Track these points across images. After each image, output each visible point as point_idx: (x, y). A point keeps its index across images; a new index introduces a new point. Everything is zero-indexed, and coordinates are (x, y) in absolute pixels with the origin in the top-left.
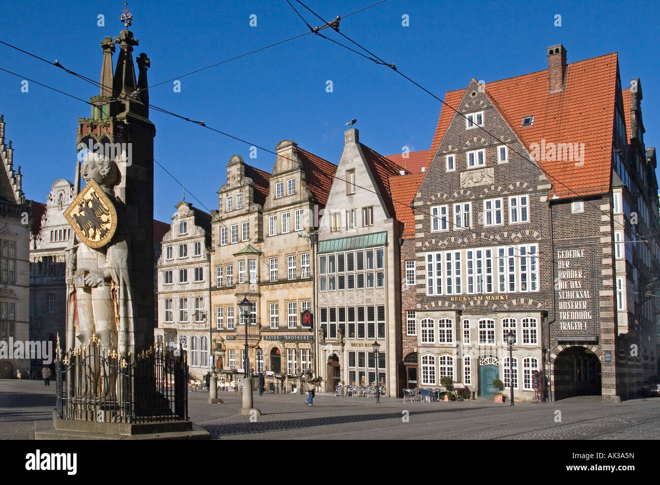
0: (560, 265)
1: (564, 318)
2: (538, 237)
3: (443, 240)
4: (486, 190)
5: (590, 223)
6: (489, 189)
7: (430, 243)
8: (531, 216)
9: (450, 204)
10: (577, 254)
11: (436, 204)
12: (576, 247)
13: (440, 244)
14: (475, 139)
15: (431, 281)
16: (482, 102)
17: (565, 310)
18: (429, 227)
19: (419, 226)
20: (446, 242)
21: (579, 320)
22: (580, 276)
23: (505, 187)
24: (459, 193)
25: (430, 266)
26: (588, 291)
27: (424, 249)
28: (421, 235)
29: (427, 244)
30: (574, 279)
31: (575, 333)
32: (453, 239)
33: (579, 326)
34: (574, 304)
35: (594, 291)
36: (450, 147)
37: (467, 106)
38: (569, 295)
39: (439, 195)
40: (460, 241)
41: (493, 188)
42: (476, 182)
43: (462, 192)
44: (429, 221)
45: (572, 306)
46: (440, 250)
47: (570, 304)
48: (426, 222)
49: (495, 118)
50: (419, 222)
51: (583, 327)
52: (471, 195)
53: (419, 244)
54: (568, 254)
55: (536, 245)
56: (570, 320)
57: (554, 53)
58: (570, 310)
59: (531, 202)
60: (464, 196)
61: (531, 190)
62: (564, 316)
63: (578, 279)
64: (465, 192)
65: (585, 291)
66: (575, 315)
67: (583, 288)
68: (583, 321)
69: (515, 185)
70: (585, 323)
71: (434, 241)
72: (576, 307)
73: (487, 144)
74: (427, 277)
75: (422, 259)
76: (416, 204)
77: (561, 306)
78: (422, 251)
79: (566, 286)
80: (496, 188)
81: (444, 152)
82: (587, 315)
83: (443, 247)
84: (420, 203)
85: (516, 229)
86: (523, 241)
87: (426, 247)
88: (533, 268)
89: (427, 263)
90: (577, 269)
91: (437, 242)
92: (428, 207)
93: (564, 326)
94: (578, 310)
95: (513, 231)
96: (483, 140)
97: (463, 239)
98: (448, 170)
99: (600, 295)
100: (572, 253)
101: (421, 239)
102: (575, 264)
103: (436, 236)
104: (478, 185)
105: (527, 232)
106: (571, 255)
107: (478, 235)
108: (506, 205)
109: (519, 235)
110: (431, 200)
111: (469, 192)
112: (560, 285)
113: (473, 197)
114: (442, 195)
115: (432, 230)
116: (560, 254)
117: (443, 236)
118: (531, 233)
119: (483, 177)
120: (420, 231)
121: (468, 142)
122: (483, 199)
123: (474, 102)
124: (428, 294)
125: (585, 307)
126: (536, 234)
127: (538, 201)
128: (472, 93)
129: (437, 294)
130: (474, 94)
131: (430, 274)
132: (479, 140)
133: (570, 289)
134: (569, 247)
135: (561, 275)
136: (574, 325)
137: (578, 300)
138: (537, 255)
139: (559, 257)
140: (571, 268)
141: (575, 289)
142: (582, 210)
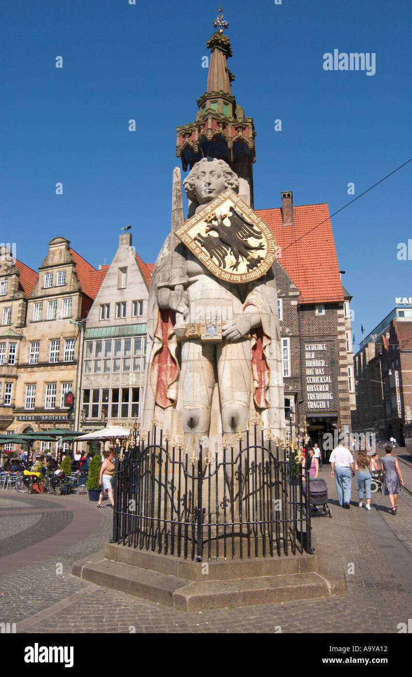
0: (308, 356)
1: (311, 398)
2: (289, 332)
5: (330, 323)
8: (284, 316)
10: (320, 347)
12: (320, 342)
17: (312, 392)
21: (323, 400)
22: (323, 365)
26: (329, 377)
30: (318, 367)
31: (319, 411)
33: (323, 405)
34: (319, 387)
35: (334, 376)
38: (315, 380)
45: (317, 388)
47: (316, 387)
51: (326, 406)
54: (314, 347)
55: (288, 339)
56: (316, 400)
57: (287, 196)
58: (316, 392)
59: (284, 305)
61: (284, 295)
62: (311, 396)
63: (321, 367)
65: (327, 377)
66: (319, 396)
67: (325, 375)
68: (326, 400)
70: (328, 402)
72: (321, 390)
77: (309, 388)
79: (312, 372)
82: (329, 396)
90: (321, 358)
93: (311, 405)
94: (322, 392)
99: (339, 380)
100: (317, 346)
102: (319, 355)
106: (316, 348)
112: (309, 372)
116: (307, 347)
118: (284, 330)
125: (327, 389)
126: (288, 330)
127: (289, 304)
133: (315, 375)
134: (314, 342)
135: (308, 364)
136: (319, 404)
137: (322, 384)
138: (288, 347)
139: (306, 349)
140: (317, 358)
141: (319, 375)
142: (323, 314)
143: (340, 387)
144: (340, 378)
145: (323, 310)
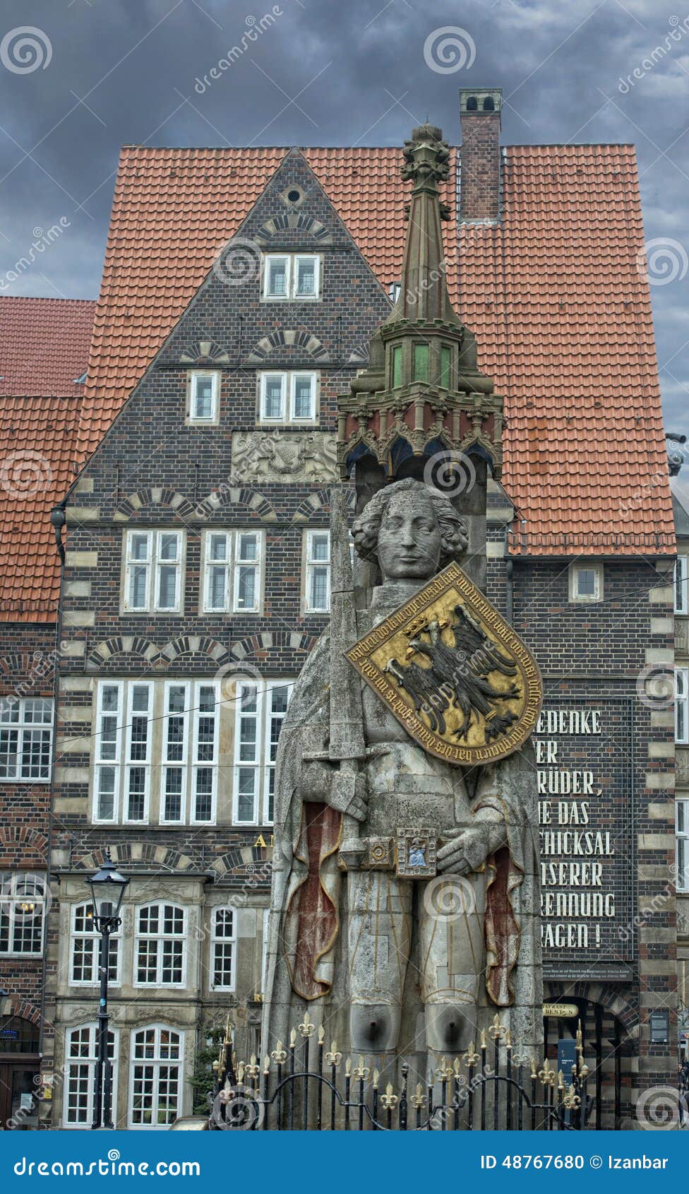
3: (161, 642)
4: (315, 501)
6: (325, 498)
7: (116, 647)
9: (195, 529)
10: (582, 722)
11: (145, 524)
12: (579, 703)
13: (150, 652)
14: (290, 336)
15: (107, 777)
16: (317, 226)
18: (116, 594)
19: (80, 589)
20: (170, 651)
21: (580, 919)
22: (588, 788)
24: (224, 498)
25: (109, 724)
26: (608, 834)
27: (91, 665)
28: (87, 619)
29: (103, 650)
30: (568, 797)
31: (567, 957)
32: (194, 644)
33: (579, 937)
34: (566, 870)
35: (623, 832)
36: (205, 347)
37: (270, 227)
38: (555, 842)
39: (157, 494)
40: (219, 651)
42: (284, 472)
43: (235, 495)
44: (117, 575)
45: (562, 875)
46: (150, 675)
47: (556, 869)
48: (106, 577)
49: (357, 281)
50: (82, 574)
51: (592, 940)
52: (263, 509)
53: (74, 649)
54: (556, 721)
56: (555, 919)
58: (556, 887)
60: (241, 509)
63: (579, 797)
64: (247, 497)
65: (599, 835)
66: (567, 904)
67: (593, 826)
68: (590, 921)
70: (598, 926)
71: (128, 644)
72: (574, 879)
73: (325, 358)
74: (97, 762)
75: (84, 699)
76: (71, 513)
78: (84, 674)
79: (546, 814)
81: (184, 359)
82: (603, 905)
83: (160, 667)
84: (91, 514)
87: (98, 659)
89: (99, 713)
90: (579, 764)
91: (139, 648)
92: (117, 529)
94: (578, 889)
96: (315, 342)
97: (229, 645)
98: (192, 420)
99: (641, 846)
100: (566, 718)
101: (85, 634)
102: (574, 751)
103: (138, 624)
104: (288, 479)
106: (562, 724)
107: (281, 639)
110: (127, 509)
111: (257, 500)
113: (272, 516)
114: (167, 497)
115: (127, 605)
117: (163, 628)
119: (306, 457)
120: (81, 605)
121: (266, 340)
122: (302, 526)
123: (293, 221)
124: (96, 820)
125: (596, 880)
128: (287, 192)
129: (126, 821)
130: (294, 196)
131: (108, 751)
132: (302, 340)
133: (555, 826)
134: (558, 702)
136: (563, 933)
137: (578, 858)
140: (563, 762)
141: (571, 826)
142: (597, 596)
143: (644, 873)
144: (648, 842)
145: (598, 583)
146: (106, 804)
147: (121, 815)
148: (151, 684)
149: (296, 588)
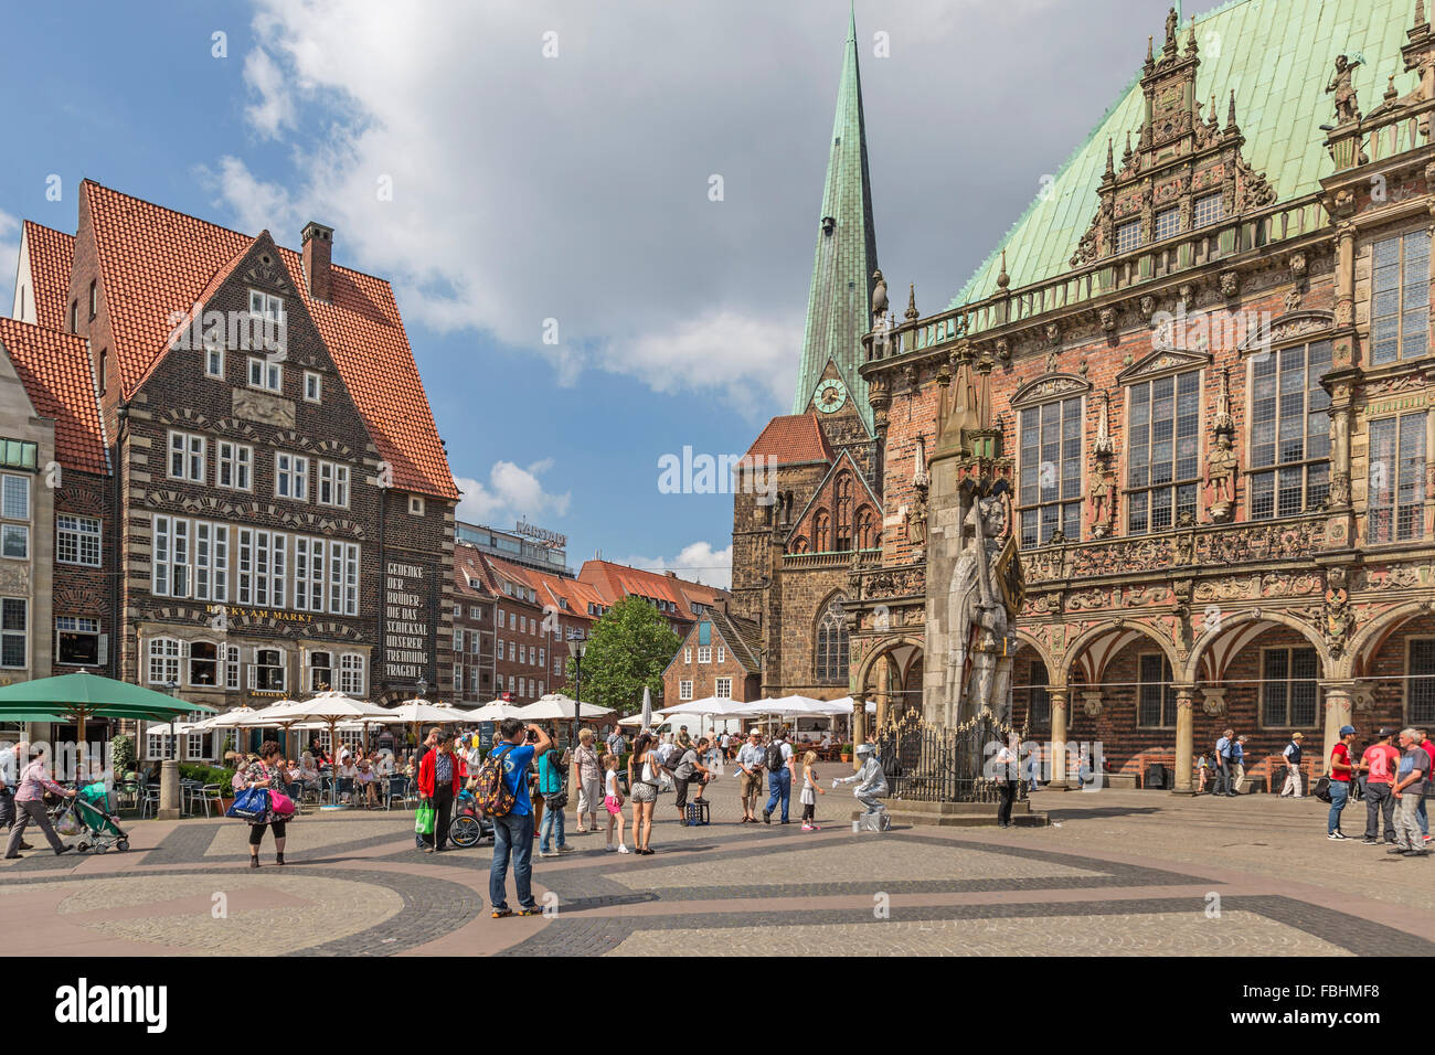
0: (391, 583)
1: (393, 658)
2: (360, 535)
3: (193, 498)
4: (281, 437)
5: (431, 532)
6: (287, 436)
7: (165, 497)
8: (352, 502)
9: (212, 437)
10: (415, 572)
11: (181, 429)
12: (412, 563)
13: (187, 503)
15: (161, 569)
16: (280, 281)
17: (395, 648)
18: (164, 466)
19: (142, 459)
20: (198, 504)
21: (411, 664)
22: (416, 603)
23: (314, 442)
24: (229, 423)
25: (162, 542)
26: (424, 626)
27: (149, 504)
28: (147, 478)
29: (156, 497)
30: (407, 607)
31: (405, 680)
32: (213, 502)
33: (412, 672)
34: (406, 641)
35: (431, 625)
37: (253, 273)
38: (401, 627)
39: (188, 413)
40: (227, 509)
41: (293, 436)
42: (264, 416)
43: (236, 423)
44: (164, 455)
45: (404, 643)
46: (186, 515)
47: (401, 640)
48: (157, 455)
50: (142, 450)
51: (417, 674)
52: (251, 435)
53: (137, 494)
54: (402, 570)
55: (357, 547)
56: (401, 663)
58: (401, 649)
59: (352, 480)
60: (239, 432)
61: (354, 460)
62: (393, 656)
63: (412, 607)
64: (242, 426)
65: (420, 625)
66: (406, 656)
67: (417, 621)
68: (417, 664)
69: (329, 445)
70: (420, 668)
71: (172, 496)
72: (409, 645)
73: (286, 359)
74: (155, 561)
75: (146, 523)
77: (390, 641)
78: (146, 509)
79: (397, 614)
80: (299, 438)
82: (422, 658)
83: (192, 512)
84: (146, 416)
85: (330, 514)
86: (337, 536)
87: (154, 502)
88: (351, 580)
89: (156, 533)
90: (412, 592)
91: (179, 499)
92: (163, 428)
93: (392, 671)
94: (411, 650)
95: (323, 516)
97: (234, 507)
98: (209, 374)
99: (439, 632)
100: (407, 569)
101: (146, 486)
102: (410, 585)
103: (178, 486)
104: (265, 421)
105: (345, 524)
106: (405, 572)
107: (263, 508)
108: (313, 472)
109: (332, 525)
110: (169, 417)
111: (248, 429)
112: (392, 612)
113: (257, 440)
114: (194, 416)
115: (171, 474)
116: (391, 567)
117: (194, 491)
118: (351, 527)
119: (275, 409)
120: (141, 468)
122: (274, 449)
124: (156, 593)
125: (419, 646)
126: (357, 530)
127: (362, 480)
128: (262, 256)
129: (174, 595)
130: (266, 259)
131: (161, 556)
133: (401, 620)
134: (403, 561)
135: (391, 598)
136: (405, 670)
137: (411, 636)
138: (357, 561)
139: (390, 571)
140: (406, 590)
141: (409, 621)
142: (421, 513)
143: (440, 644)
144: (441, 630)
145: (422, 506)
146: (161, 586)
147: (168, 592)
148: (187, 521)
149: (271, 482)
